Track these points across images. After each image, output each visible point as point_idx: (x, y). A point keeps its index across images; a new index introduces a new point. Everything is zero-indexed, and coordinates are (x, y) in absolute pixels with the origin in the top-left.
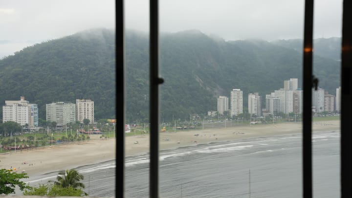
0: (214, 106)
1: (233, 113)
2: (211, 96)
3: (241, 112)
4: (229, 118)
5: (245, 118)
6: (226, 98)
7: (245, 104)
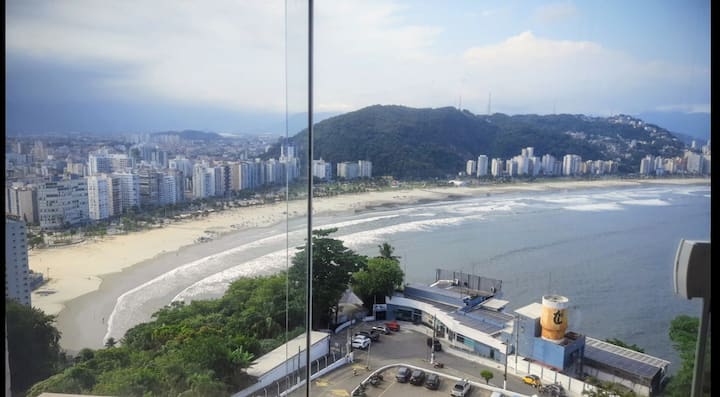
0: (463, 167)
1: (478, 174)
2: (462, 160)
3: (486, 173)
4: (476, 178)
5: (488, 178)
6: (474, 163)
7: (490, 167)
